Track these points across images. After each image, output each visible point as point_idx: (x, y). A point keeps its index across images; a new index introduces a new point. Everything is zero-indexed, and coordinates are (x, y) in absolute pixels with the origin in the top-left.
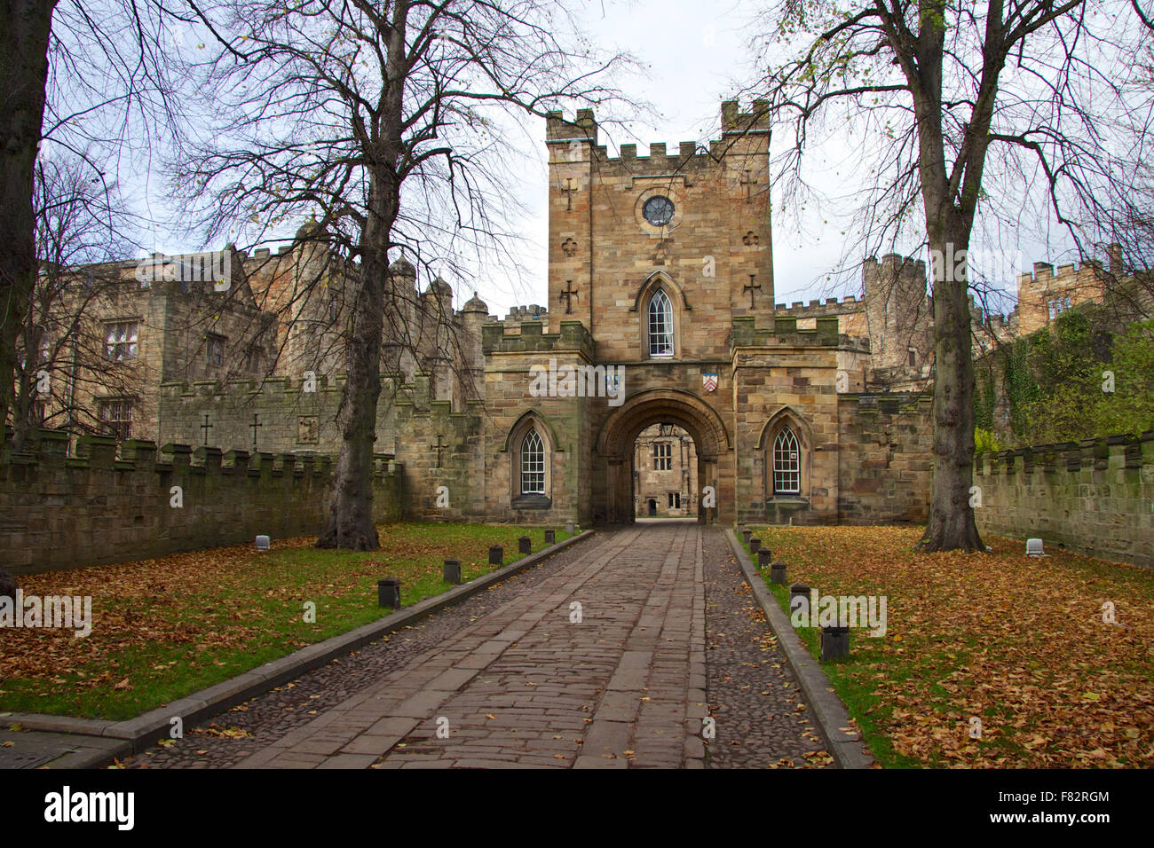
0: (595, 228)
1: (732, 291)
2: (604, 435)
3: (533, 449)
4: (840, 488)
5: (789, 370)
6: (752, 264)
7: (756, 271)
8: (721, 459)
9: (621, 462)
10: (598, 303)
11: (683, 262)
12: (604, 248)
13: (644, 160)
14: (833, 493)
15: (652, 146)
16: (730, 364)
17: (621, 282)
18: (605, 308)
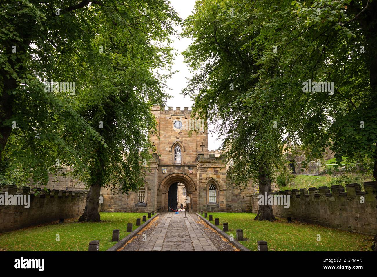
0: (161, 128)
1: (197, 147)
2: (161, 185)
3: (142, 189)
4: (227, 201)
5: (213, 168)
6: (202, 140)
7: (203, 141)
8: (193, 193)
9: (166, 193)
10: (161, 149)
11: (184, 138)
12: (163, 134)
13: (175, 111)
14: (225, 203)
15: (177, 107)
16: (196, 166)
17: (167, 143)
18: (163, 150)
